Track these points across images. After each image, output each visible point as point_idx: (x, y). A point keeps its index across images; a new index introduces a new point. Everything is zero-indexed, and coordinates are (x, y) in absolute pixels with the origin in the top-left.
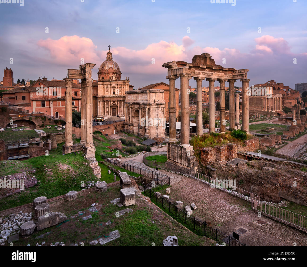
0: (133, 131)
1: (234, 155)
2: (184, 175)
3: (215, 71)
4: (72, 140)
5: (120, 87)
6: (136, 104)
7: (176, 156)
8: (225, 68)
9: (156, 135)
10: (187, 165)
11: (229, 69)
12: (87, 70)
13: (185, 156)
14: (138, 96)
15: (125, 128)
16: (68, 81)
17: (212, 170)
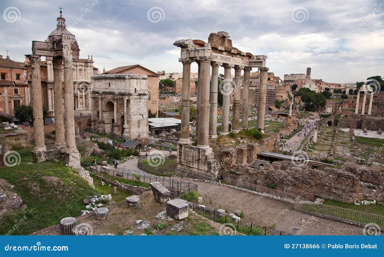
0: (104, 130)
1: (255, 156)
2: (206, 181)
3: (233, 55)
4: (44, 143)
5: (81, 70)
6: (108, 94)
7: (191, 160)
8: (243, 53)
9: (137, 135)
10: (206, 170)
11: (247, 53)
12: (64, 44)
13: (204, 160)
14: (111, 83)
15: (92, 127)
16: (34, 59)
17: (237, 174)
